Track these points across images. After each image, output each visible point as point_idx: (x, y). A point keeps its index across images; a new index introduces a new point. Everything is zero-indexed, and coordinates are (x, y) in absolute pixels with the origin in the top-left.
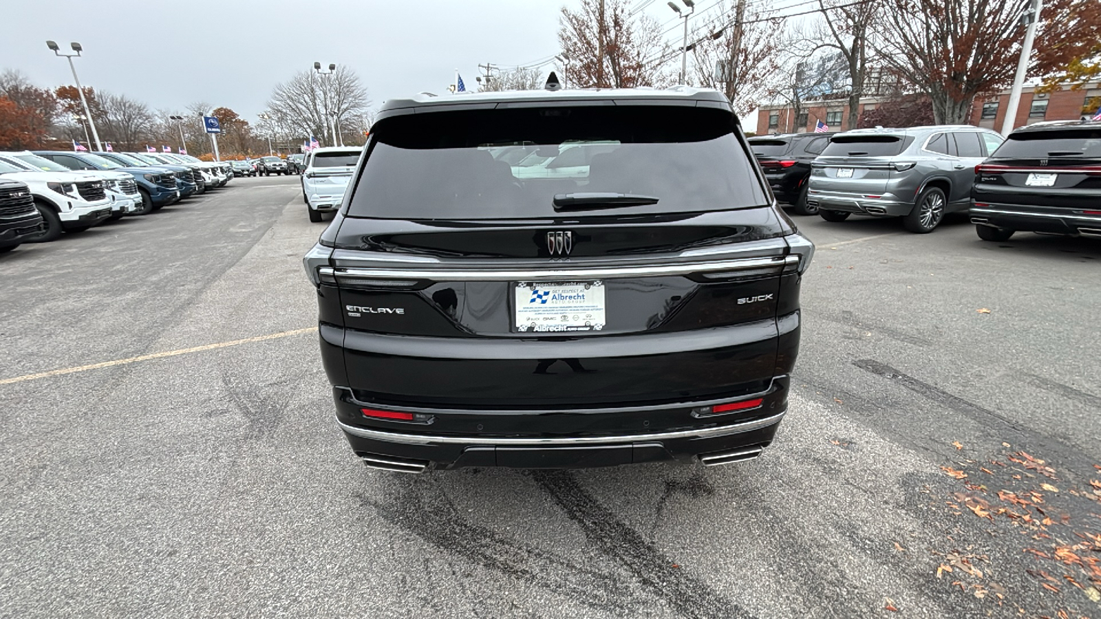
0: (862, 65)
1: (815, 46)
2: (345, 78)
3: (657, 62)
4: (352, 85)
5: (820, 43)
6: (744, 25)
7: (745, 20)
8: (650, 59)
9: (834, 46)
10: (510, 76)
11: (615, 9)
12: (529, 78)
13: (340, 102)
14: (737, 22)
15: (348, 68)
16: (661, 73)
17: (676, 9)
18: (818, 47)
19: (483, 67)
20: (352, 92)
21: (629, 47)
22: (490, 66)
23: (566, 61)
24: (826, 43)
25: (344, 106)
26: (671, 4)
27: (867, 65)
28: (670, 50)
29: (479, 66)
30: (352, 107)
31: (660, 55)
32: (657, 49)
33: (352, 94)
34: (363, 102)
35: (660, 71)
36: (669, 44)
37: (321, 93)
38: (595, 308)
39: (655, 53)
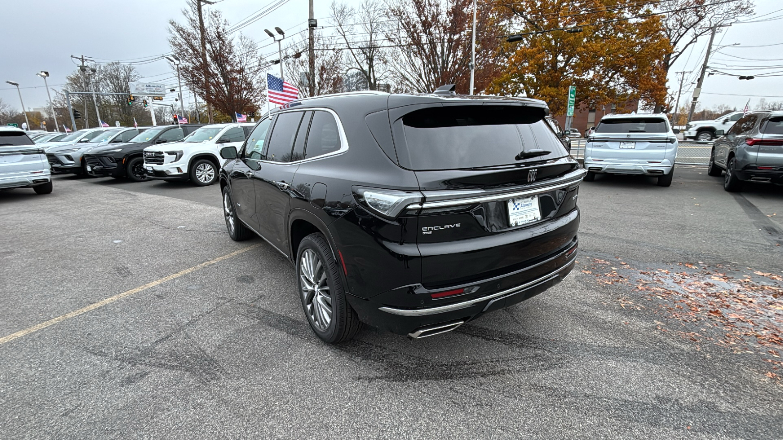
0: (375, 82)
1: (348, 68)
3: (256, 69)
5: (350, 67)
6: (315, 51)
7: (315, 48)
8: (249, 66)
9: (357, 69)
10: (102, 68)
11: (217, 28)
12: (122, 71)
14: (310, 48)
16: (260, 77)
17: (271, 35)
18: (350, 69)
19: (77, 58)
21: (231, 56)
22: (84, 58)
23: (177, 62)
24: (354, 66)
26: (267, 31)
27: (377, 83)
28: (264, 62)
29: (72, 57)
31: (257, 64)
32: (254, 59)
35: (259, 75)
36: (263, 57)
38: (535, 209)
39: (254, 63)
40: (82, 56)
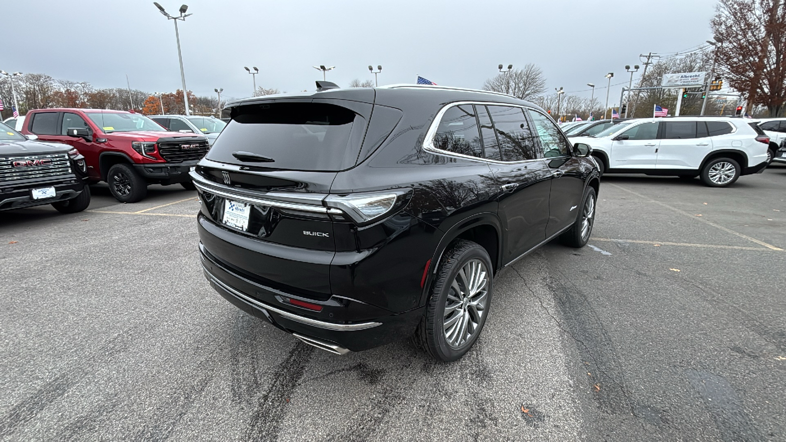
2: (532, 73)
4: (536, 77)
13: (525, 90)
15: (535, 66)
19: (644, 56)
20: (535, 82)
25: (527, 93)
29: (641, 55)
30: (532, 93)
33: (535, 84)
34: (541, 89)
37: (514, 84)
40: (650, 54)
